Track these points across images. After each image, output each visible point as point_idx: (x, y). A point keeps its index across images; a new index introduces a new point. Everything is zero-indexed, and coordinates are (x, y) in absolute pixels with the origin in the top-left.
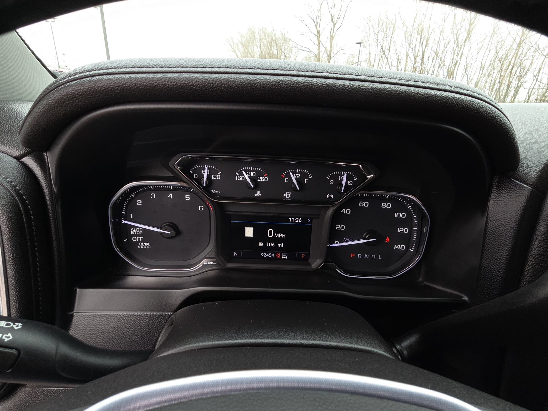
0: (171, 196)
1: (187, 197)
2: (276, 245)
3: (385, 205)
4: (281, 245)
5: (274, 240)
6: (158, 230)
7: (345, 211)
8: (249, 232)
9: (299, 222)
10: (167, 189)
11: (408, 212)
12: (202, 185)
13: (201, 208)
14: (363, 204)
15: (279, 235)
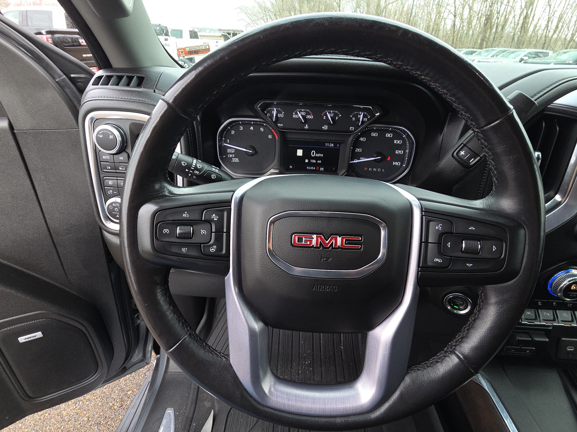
0: (252, 128)
1: (262, 129)
2: (316, 161)
3: (388, 135)
4: (319, 162)
5: (315, 158)
6: (245, 150)
7: (362, 139)
8: (300, 153)
9: (332, 147)
10: (249, 124)
11: (403, 139)
12: (272, 120)
13: (270, 137)
14: (374, 134)
15: (318, 155)
